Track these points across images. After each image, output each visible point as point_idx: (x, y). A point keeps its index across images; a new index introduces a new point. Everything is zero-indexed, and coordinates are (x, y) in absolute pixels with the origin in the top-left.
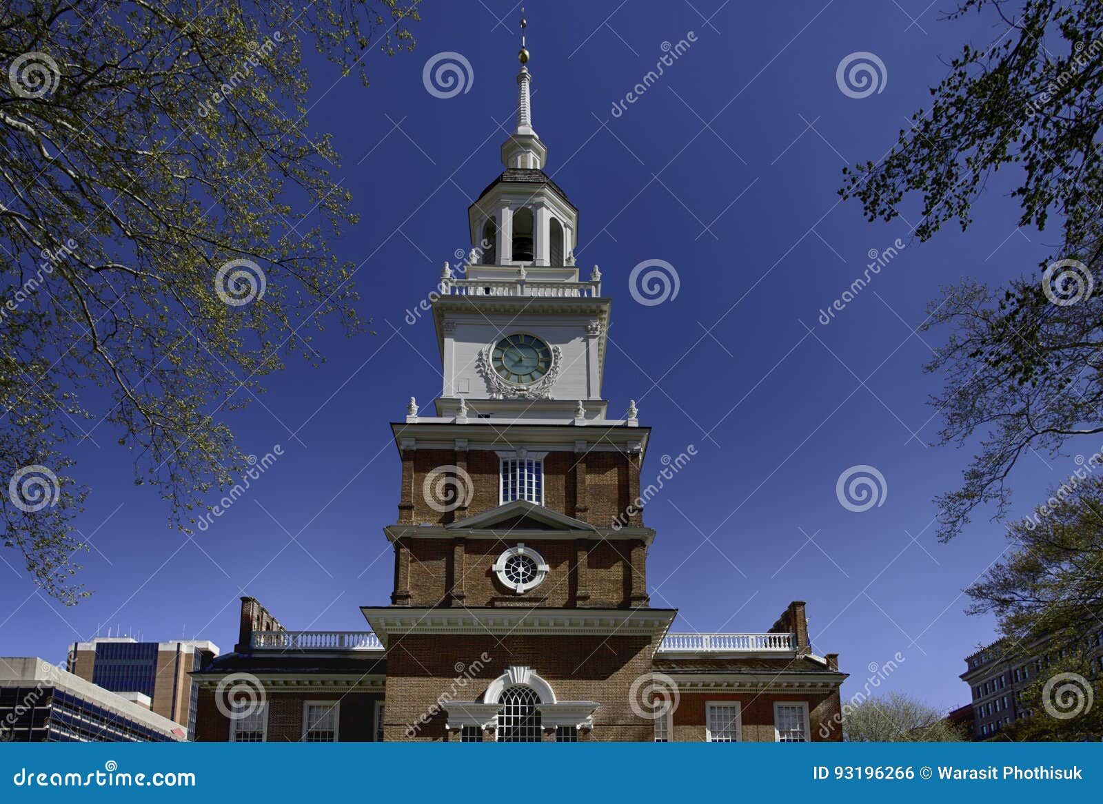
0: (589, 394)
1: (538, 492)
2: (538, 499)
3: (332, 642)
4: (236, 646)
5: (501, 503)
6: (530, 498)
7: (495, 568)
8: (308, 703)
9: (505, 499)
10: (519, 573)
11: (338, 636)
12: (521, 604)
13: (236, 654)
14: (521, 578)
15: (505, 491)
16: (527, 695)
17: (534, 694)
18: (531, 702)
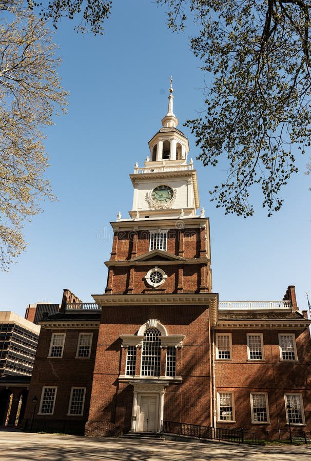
0: (187, 206)
1: (165, 245)
2: (164, 248)
5: (150, 250)
6: (161, 248)
7: (145, 277)
9: (152, 249)
10: (155, 279)
12: (154, 292)
15: (152, 246)
16: (156, 332)
17: (159, 332)
18: (157, 335)
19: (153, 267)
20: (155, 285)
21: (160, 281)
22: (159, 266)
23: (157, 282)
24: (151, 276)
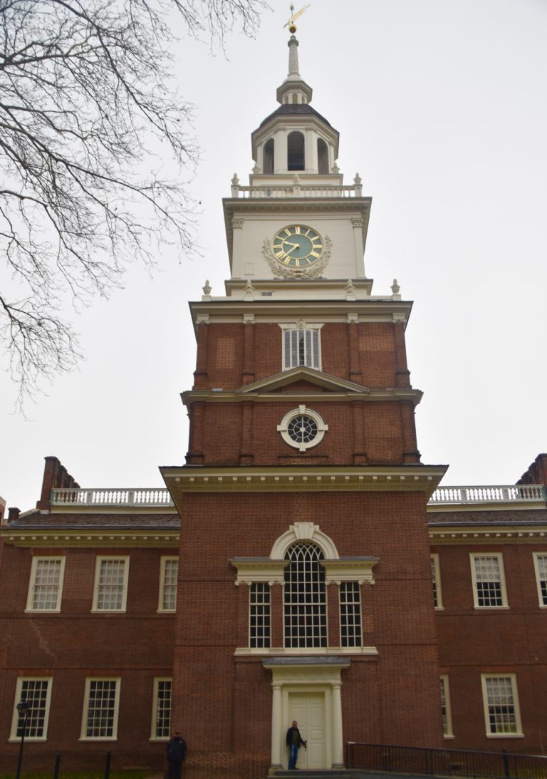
0: (357, 274)
1: (316, 358)
2: (316, 364)
3: (123, 498)
4: (38, 502)
5: (284, 369)
6: (309, 363)
7: (279, 428)
8: (99, 559)
9: (287, 365)
10: (301, 433)
11: (127, 493)
12: (303, 462)
13: (38, 510)
14: (303, 437)
15: (287, 358)
16: (311, 550)
17: (318, 550)
18: (315, 558)
19: (295, 405)
20: (303, 447)
21: (312, 438)
22: (309, 405)
23: (306, 441)
24: (290, 427)
